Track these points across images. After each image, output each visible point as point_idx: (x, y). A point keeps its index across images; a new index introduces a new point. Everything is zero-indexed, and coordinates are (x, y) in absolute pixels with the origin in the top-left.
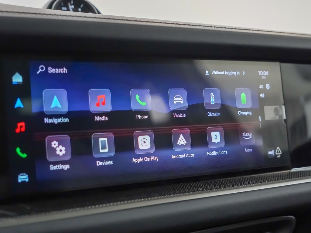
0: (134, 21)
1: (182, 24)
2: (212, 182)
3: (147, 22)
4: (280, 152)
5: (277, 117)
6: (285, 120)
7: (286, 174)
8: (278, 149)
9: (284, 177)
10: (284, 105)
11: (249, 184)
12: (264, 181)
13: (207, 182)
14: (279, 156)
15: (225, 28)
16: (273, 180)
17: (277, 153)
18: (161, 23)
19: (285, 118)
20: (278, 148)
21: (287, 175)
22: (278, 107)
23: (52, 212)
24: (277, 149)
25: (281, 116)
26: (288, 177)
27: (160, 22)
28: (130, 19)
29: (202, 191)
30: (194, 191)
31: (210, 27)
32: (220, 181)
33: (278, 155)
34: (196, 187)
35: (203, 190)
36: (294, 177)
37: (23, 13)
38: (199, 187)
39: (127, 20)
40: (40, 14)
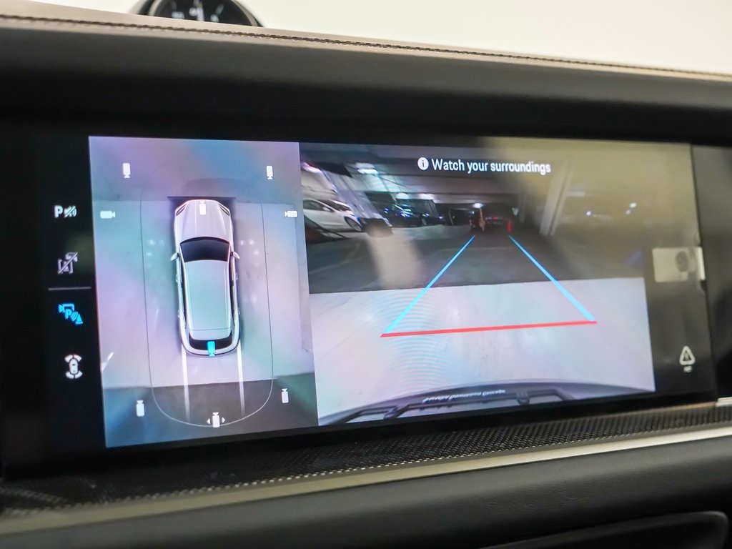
0: (343, 43)
1: (457, 52)
2: (528, 429)
3: (374, 45)
4: (690, 359)
5: (684, 276)
6: (704, 283)
7: (706, 412)
8: (686, 352)
9: (700, 419)
10: (702, 245)
11: (616, 433)
12: (651, 428)
13: (516, 429)
14: (688, 369)
15: (561, 61)
16: (674, 426)
17: (685, 360)
18: (408, 48)
19: (702, 276)
20: (686, 349)
21: (709, 415)
22: (686, 250)
23: (148, 496)
24: (684, 352)
25: (693, 275)
26: (711, 418)
27: (405, 46)
28: (334, 40)
29: (505, 449)
30: (486, 450)
31: (524, 58)
32: (547, 426)
33: (687, 366)
34: (491, 440)
35: (506, 447)
36: (724, 419)
37: (82, 22)
38: (496, 442)
39: (327, 41)
40: (121, 25)
